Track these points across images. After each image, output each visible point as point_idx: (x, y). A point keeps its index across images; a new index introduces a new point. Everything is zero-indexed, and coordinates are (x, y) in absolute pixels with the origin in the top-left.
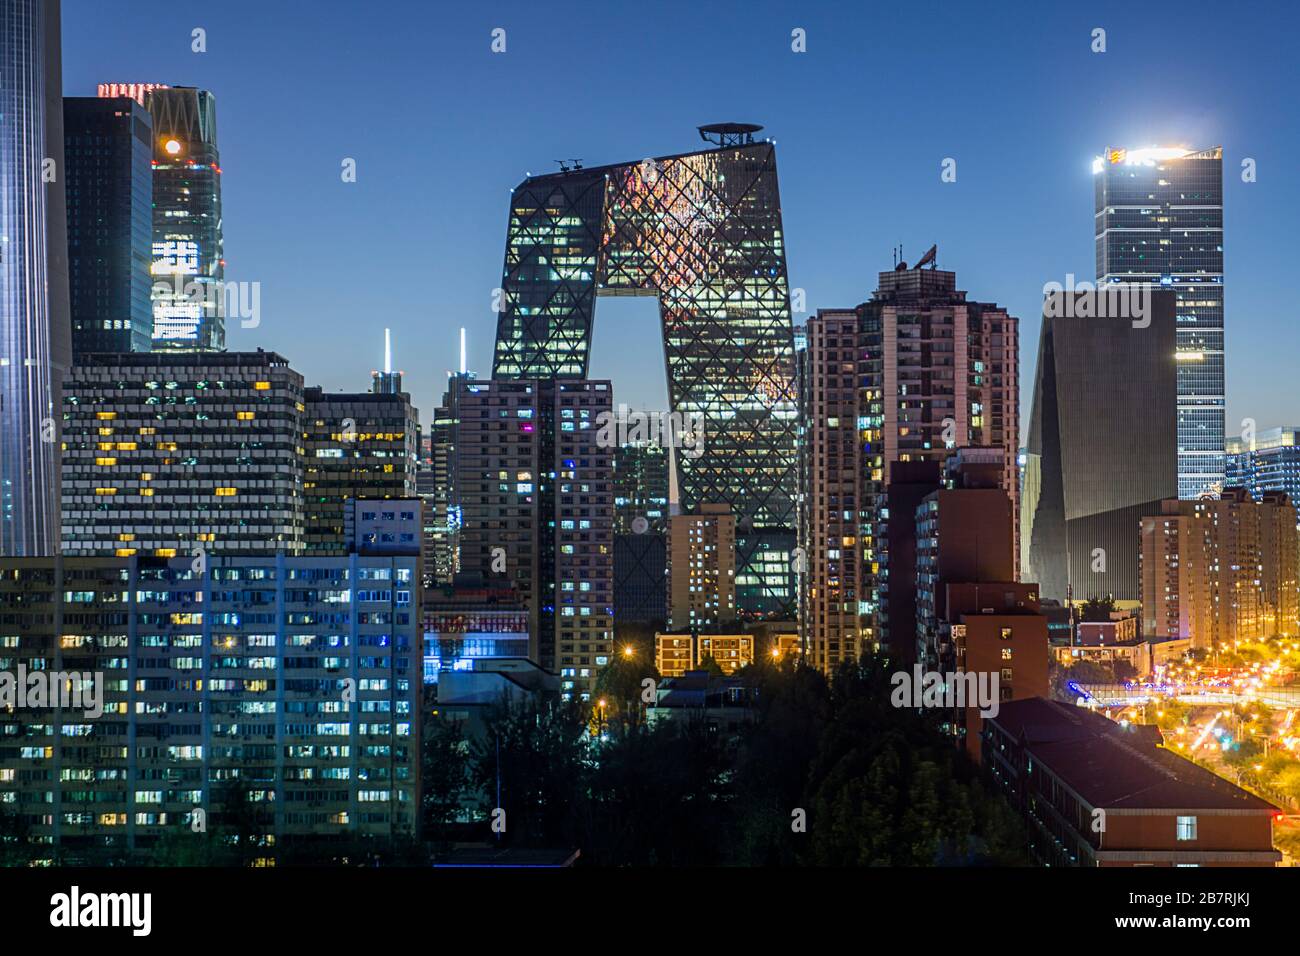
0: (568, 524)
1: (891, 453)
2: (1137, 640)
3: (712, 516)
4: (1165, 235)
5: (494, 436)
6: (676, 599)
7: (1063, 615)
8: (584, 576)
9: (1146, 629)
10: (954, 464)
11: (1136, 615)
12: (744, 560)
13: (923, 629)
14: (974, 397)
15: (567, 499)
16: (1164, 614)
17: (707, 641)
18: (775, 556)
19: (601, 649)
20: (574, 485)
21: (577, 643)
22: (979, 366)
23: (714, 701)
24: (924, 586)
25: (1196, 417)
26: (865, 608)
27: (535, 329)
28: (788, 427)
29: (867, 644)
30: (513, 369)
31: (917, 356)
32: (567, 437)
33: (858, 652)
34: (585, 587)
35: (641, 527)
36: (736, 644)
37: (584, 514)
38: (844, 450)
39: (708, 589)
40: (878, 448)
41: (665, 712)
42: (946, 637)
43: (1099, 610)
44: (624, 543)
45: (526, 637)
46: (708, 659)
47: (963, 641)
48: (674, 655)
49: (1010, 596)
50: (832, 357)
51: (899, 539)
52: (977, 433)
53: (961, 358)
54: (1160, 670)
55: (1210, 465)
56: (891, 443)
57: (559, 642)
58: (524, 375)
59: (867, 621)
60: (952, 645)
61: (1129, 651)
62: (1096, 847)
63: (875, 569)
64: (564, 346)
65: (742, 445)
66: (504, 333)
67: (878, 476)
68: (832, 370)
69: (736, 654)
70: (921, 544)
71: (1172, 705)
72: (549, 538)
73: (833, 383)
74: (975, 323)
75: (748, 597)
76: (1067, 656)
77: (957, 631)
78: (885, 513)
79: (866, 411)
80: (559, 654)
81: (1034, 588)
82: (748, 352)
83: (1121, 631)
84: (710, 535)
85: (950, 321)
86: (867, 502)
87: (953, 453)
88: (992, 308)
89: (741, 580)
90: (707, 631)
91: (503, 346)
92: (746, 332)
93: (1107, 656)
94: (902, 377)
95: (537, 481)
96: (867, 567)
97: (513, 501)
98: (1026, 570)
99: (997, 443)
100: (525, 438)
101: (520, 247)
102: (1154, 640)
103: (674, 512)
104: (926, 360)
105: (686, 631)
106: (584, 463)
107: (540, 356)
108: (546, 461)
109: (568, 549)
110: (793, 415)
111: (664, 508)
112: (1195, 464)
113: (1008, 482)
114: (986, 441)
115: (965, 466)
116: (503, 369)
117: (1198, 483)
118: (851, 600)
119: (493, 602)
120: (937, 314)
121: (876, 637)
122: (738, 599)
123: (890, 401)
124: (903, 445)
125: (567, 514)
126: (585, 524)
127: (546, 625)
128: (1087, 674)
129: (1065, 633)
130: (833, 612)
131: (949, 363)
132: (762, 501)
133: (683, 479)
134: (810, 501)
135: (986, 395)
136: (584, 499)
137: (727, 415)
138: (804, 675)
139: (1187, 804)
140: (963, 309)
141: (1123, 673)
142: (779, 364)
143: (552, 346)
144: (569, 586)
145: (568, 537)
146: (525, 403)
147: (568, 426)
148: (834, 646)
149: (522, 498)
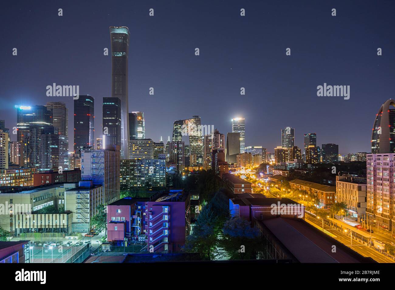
0: (180, 156)
1: (212, 149)
2: (236, 167)
3: (194, 155)
4: (239, 127)
5: (173, 147)
6: (191, 163)
7: (229, 165)
8: (182, 161)
9: (237, 166)
10: (219, 150)
11: (236, 165)
12: (197, 159)
13: (216, 166)
14: (221, 143)
15: (180, 153)
16: (239, 165)
17: (194, 167)
18: (200, 159)
19: (183, 168)
20: (181, 152)
21: (181, 168)
22: (221, 140)
23: (195, 173)
24: (216, 162)
25: (242, 145)
26: (210, 164)
27: (176, 136)
28: (202, 146)
29: (210, 168)
30: (174, 140)
31: (215, 139)
32: (180, 147)
33: (209, 168)
34: (182, 162)
35: (187, 156)
36: (197, 168)
37: (182, 155)
38: (208, 149)
39: (194, 162)
40: (211, 148)
41: (190, 175)
42: (218, 167)
43: (232, 164)
44: (186, 158)
45: (176, 167)
46: (194, 169)
47: (220, 167)
48: (191, 169)
49: (225, 163)
50: (207, 139)
51: (213, 158)
52: (221, 147)
53: (219, 139)
54: (238, 170)
55: (243, 150)
56: (212, 148)
57: (179, 168)
58: (175, 141)
59: (210, 165)
60: (219, 168)
61: (235, 168)
62: (234, 187)
63: (211, 160)
64: (179, 138)
65: (197, 148)
66: (173, 137)
67: (211, 151)
68: (207, 140)
69: (197, 169)
70: (216, 158)
71: (240, 174)
72: (178, 157)
73: (207, 142)
74: (221, 136)
75: (198, 163)
76: (229, 169)
77: (219, 166)
78: (212, 155)
79: (210, 145)
80: (179, 169)
81: (227, 162)
82: (198, 139)
83: (235, 166)
84: (194, 157)
85: (218, 136)
86: (210, 154)
87: (219, 149)
88: (222, 134)
89: (197, 161)
90: (194, 166)
91: (173, 138)
92: (197, 137)
93: (233, 169)
94: (214, 141)
95: (177, 152)
96: (210, 160)
97: (175, 154)
98: (226, 161)
99: (223, 148)
100: (176, 147)
101: (175, 128)
102: (238, 167)
103: (190, 154)
104: (216, 140)
105: (192, 166)
106: (182, 150)
107: (177, 139)
108: (178, 149)
109: (180, 158)
110: (202, 145)
111: (189, 154)
112: (242, 150)
113: (224, 152)
114: (222, 147)
115: (220, 150)
116: (173, 140)
117: (242, 152)
118: (208, 163)
119: (173, 164)
120: (217, 135)
121: (211, 167)
122: (197, 163)
123: (212, 144)
124: (214, 148)
125: (180, 155)
126: (182, 156)
127: (178, 166)
128: (232, 170)
129: (229, 167)
130: (207, 165)
131: (218, 140)
132: (199, 153)
133: (191, 151)
134: (204, 153)
135: (222, 143)
136: (182, 153)
137: (196, 145)
138: (203, 170)
139: (243, 183)
140: (219, 135)
141: (235, 170)
142: (201, 140)
143: (178, 138)
144: (180, 162)
145: (180, 157)
146: (176, 144)
147: (180, 146)
148: (207, 168)
149: (175, 153)
